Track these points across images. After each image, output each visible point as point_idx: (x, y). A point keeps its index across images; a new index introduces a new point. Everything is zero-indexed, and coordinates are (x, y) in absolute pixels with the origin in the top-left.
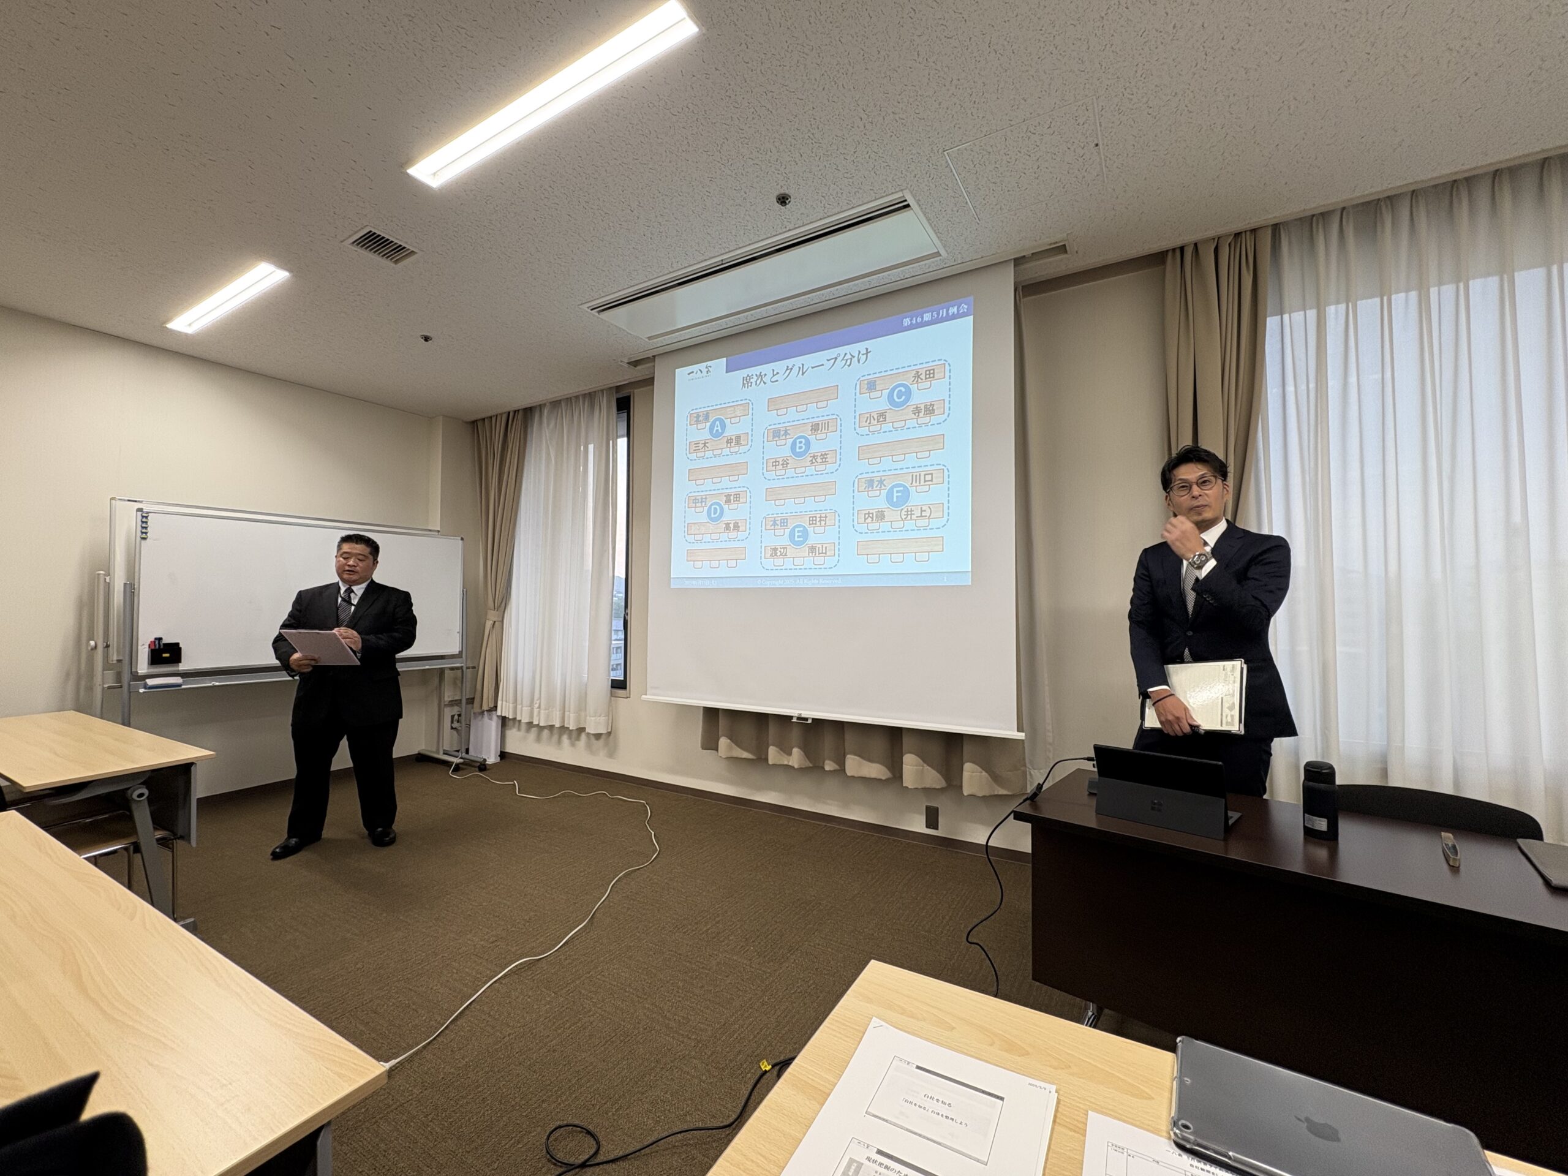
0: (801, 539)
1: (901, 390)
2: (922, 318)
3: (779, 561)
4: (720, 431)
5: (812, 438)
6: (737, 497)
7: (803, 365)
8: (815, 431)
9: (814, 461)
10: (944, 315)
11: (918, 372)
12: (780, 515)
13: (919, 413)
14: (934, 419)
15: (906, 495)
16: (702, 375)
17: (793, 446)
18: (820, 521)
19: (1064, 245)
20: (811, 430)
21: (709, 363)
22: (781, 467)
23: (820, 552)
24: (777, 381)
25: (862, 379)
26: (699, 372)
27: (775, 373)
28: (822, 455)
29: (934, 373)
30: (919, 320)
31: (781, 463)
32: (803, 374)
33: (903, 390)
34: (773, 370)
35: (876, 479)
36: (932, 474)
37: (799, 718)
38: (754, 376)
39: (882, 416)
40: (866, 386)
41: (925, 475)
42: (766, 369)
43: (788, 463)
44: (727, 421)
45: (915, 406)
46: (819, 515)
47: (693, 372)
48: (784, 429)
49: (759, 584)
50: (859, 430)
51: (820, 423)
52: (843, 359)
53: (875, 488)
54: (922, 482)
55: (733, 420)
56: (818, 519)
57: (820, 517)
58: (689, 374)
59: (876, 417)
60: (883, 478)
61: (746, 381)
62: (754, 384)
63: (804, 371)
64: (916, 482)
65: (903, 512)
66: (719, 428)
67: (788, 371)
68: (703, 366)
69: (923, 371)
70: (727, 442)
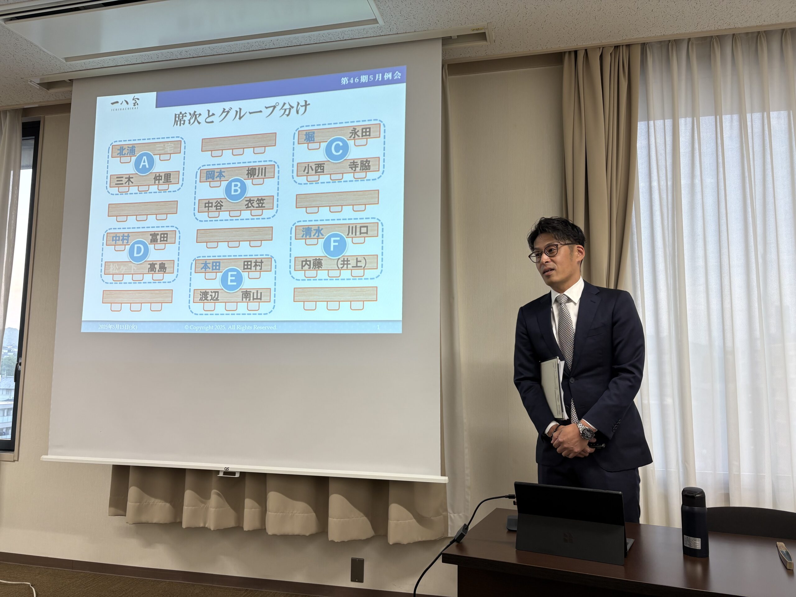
0: (235, 284)
1: (338, 144)
2: (360, 79)
3: (209, 306)
4: (147, 167)
5: (248, 182)
6: (165, 236)
7: (240, 109)
8: (251, 175)
9: (250, 205)
10: (380, 79)
11: (356, 129)
12: (212, 258)
13: (355, 167)
14: (370, 175)
15: (342, 246)
17: (228, 189)
18: (256, 265)
19: (485, 33)
20: (248, 174)
21: (137, 95)
22: (214, 209)
23: (255, 297)
24: (212, 122)
25: (300, 129)
26: (124, 102)
27: (211, 114)
28: (258, 200)
29: (370, 132)
30: (357, 80)
31: (214, 204)
32: (240, 118)
33: (341, 144)
34: (209, 111)
35: (313, 228)
36: (367, 227)
37: (226, 473)
38: (188, 115)
39: (320, 167)
40: (305, 137)
41: (361, 227)
42: (201, 109)
43: (221, 206)
44: (156, 158)
45: (352, 161)
46: (254, 260)
47: (117, 102)
48: (219, 170)
49: (187, 329)
50: (296, 178)
51: (257, 168)
52: (281, 108)
53: (312, 237)
54: (358, 233)
55: (163, 157)
56: (253, 264)
57: (256, 262)
58: (112, 104)
59: (314, 167)
60: (321, 227)
61: (179, 119)
62: (187, 122)
63: (241, 115)
64: (352, 234)
65: (340, 261)
66: (146, 163)
67: (225, 114)
68: (129, 97)
69: (359, 129)
70: (155, 179)
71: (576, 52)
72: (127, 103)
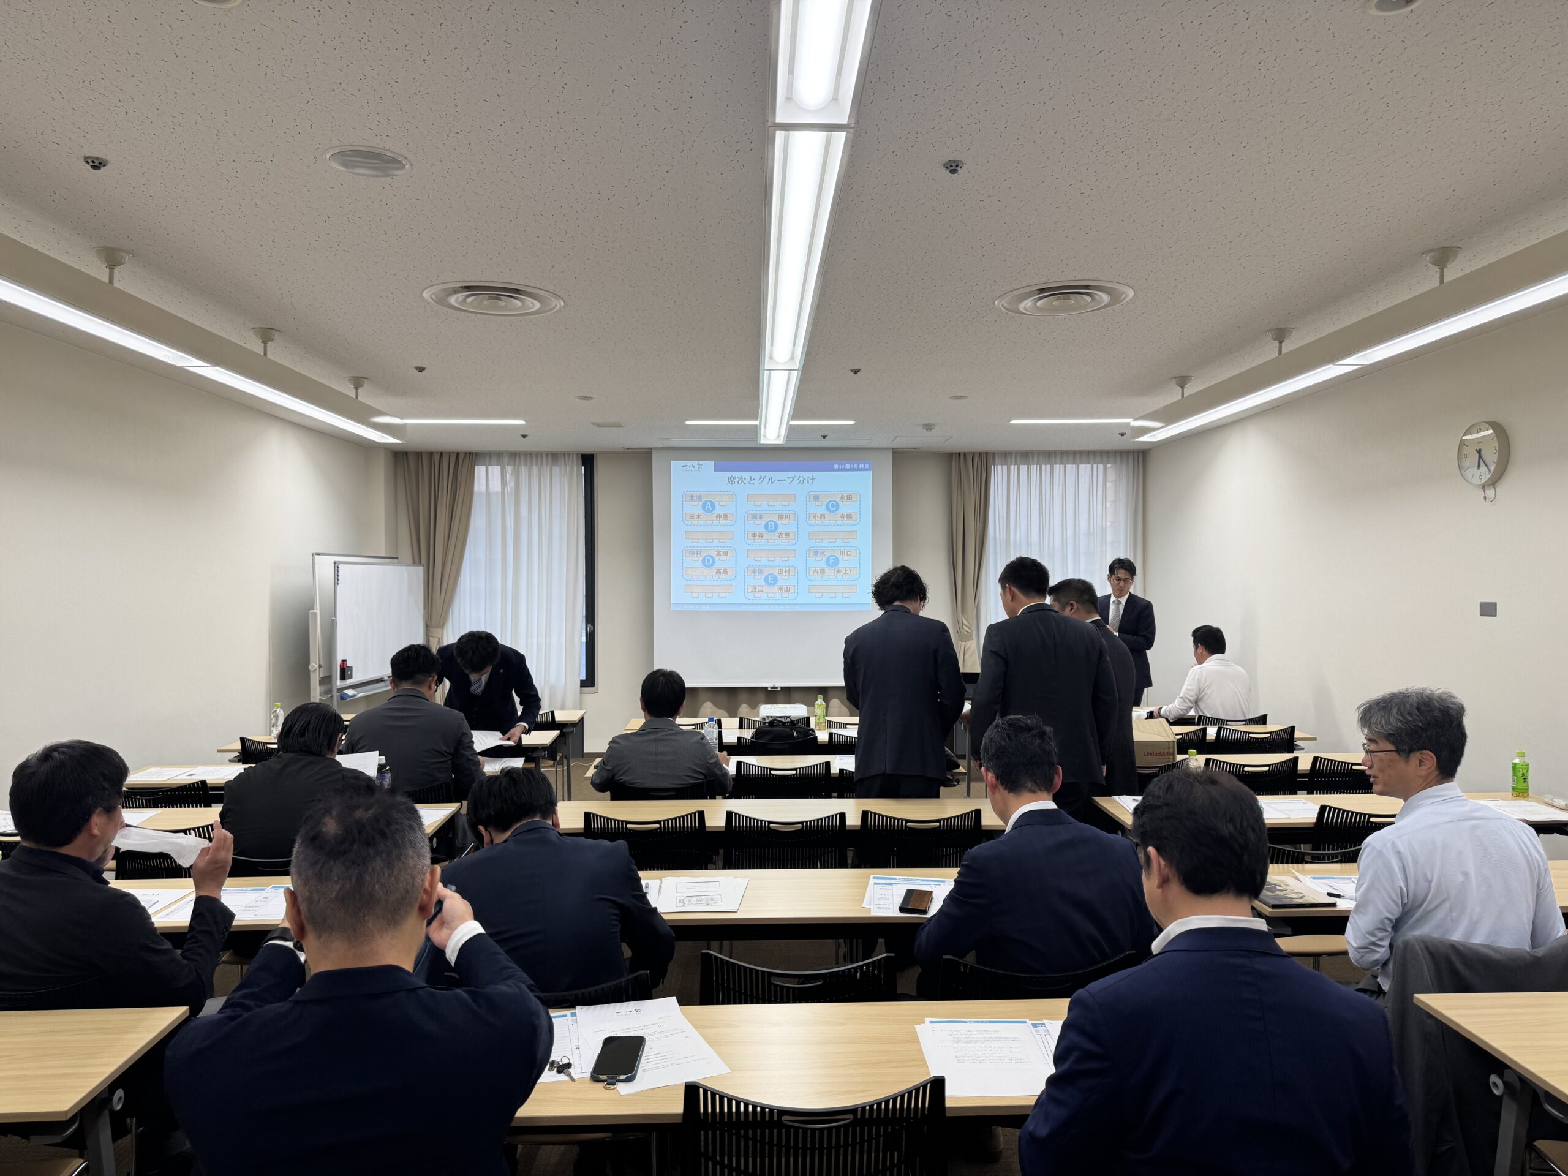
0: (773, 582)
1: (833, 503)
2: (845, 466)
3: (758, 595)
4: (711, 509)
5: (779, 523)
6: (725, 553)
7: (771, 477)
8: (781, 518)
9: (780, 536)
10: (857, 468)
11: (842, 495)
12: (757, 567)
13: (843, 517)
14: (852, 522)
15: (836, 561)
16: (694, 469)
17: (766, 526)
20: (778, 518)
21: (700, 462)
22: (758, 538)
23: (786, 590)
24: (753, 484)
25: (810, 493)
26: (692, 467)
27: (752, 479)
28: (786, 533)
29: (851, 498)
30: (843, 467)
31: (758, 535)
32: (772, 483)
33: (835, 503)
34: (751, 477)
35: (820, 551)
36: (851, 551)
37: (771, 688)
38: (737, 478)
39: (823, 516)
40: (813, 498)
41: (847, 551)
42: (746, 475)
43: (762, 536)
44: (717, 504)
45: (841, 514)
46: (784, 569)
47: (686, 466)
48: (759, 514)
49: (744, 608)
50: (809, 522)
51: (784, 514)
52: (798, 479)
53: (819, 556)
54: (846, 555)
55: (721, 503)
56: (784, 571)
58: (683, 466)
59: (819, 516)
60: (824, 551)
61: (731, 480)
62: (736, 483)
63: (772, 481)
64: (842, 555)
66: (710, 507)
67: (762, 480)
68: (695, 463)
69: (845, 495)
70: (717, 517)
71: (959, 453)
72: (694, 467)
